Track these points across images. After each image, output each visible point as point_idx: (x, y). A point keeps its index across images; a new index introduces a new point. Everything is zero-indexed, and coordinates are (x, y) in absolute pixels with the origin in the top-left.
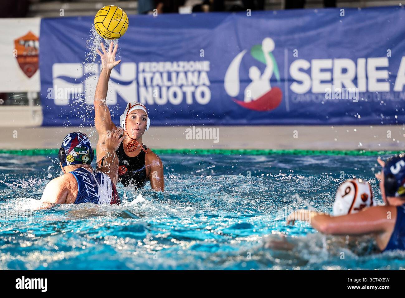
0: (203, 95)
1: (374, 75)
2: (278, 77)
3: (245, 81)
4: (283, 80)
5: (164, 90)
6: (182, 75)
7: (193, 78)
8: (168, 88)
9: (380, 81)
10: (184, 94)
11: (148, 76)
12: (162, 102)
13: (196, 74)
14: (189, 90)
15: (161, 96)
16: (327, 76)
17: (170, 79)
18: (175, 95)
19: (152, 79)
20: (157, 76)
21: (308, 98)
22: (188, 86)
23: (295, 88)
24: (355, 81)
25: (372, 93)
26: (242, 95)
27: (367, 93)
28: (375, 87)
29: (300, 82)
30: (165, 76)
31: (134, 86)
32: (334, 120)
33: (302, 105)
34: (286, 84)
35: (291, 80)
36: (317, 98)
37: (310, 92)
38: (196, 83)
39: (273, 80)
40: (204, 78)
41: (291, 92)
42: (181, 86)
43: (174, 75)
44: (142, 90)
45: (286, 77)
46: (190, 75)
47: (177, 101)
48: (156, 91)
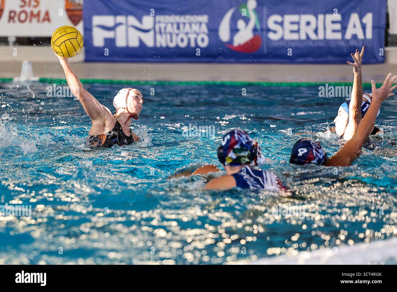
0: (203, 40)
1: (330, 27)
2: (258, 27)
3: (234, 30)
4: (262, 30)
5: (174, 37)
6: (187, 26)
7: (195, 28)
8: (177, 35)
9: (334, 31)
10: (189, 40)
11: (163, 26)
12: (172, 45)
13: (198, 25)
14: (192, 37)
15: (171, 41)
16: (295, 27)
17: (178, 28)
18: (182, 40)
19: (165, 28)
20: (169, 26)
21: (281, 44)
22: (192, 33)
23: (271, 36)
24: (316, 31)
25: (328, 41)
26: (231, 41)
27: (325, 40)
28: (331, 36)
29: (275, 32)
30: (175, 26)
31: (151, 33)
32: (300, 60)
33: (276, 49)
34: (265, 33)
35: (269, 30)
36: (287, 44)
37: (282, 39)
38: (197, 31)
39: (255, 30)
40: (204, 28)
41: (268, 39)
42: (187, 34)
43: (181, 26)
44: (158, 36)
45: (264, 27)
46: (193, 26)
47: (183, 45)
48: (169, 36)
